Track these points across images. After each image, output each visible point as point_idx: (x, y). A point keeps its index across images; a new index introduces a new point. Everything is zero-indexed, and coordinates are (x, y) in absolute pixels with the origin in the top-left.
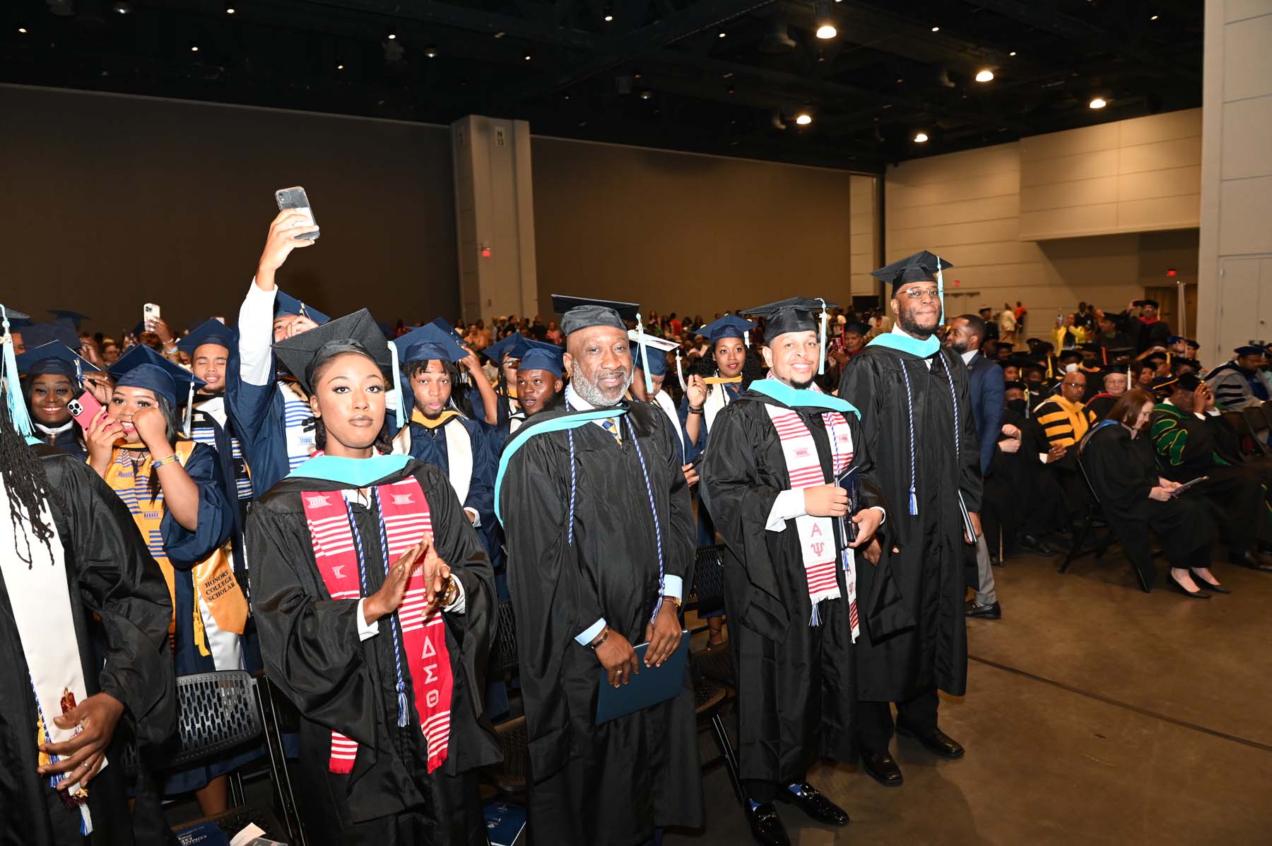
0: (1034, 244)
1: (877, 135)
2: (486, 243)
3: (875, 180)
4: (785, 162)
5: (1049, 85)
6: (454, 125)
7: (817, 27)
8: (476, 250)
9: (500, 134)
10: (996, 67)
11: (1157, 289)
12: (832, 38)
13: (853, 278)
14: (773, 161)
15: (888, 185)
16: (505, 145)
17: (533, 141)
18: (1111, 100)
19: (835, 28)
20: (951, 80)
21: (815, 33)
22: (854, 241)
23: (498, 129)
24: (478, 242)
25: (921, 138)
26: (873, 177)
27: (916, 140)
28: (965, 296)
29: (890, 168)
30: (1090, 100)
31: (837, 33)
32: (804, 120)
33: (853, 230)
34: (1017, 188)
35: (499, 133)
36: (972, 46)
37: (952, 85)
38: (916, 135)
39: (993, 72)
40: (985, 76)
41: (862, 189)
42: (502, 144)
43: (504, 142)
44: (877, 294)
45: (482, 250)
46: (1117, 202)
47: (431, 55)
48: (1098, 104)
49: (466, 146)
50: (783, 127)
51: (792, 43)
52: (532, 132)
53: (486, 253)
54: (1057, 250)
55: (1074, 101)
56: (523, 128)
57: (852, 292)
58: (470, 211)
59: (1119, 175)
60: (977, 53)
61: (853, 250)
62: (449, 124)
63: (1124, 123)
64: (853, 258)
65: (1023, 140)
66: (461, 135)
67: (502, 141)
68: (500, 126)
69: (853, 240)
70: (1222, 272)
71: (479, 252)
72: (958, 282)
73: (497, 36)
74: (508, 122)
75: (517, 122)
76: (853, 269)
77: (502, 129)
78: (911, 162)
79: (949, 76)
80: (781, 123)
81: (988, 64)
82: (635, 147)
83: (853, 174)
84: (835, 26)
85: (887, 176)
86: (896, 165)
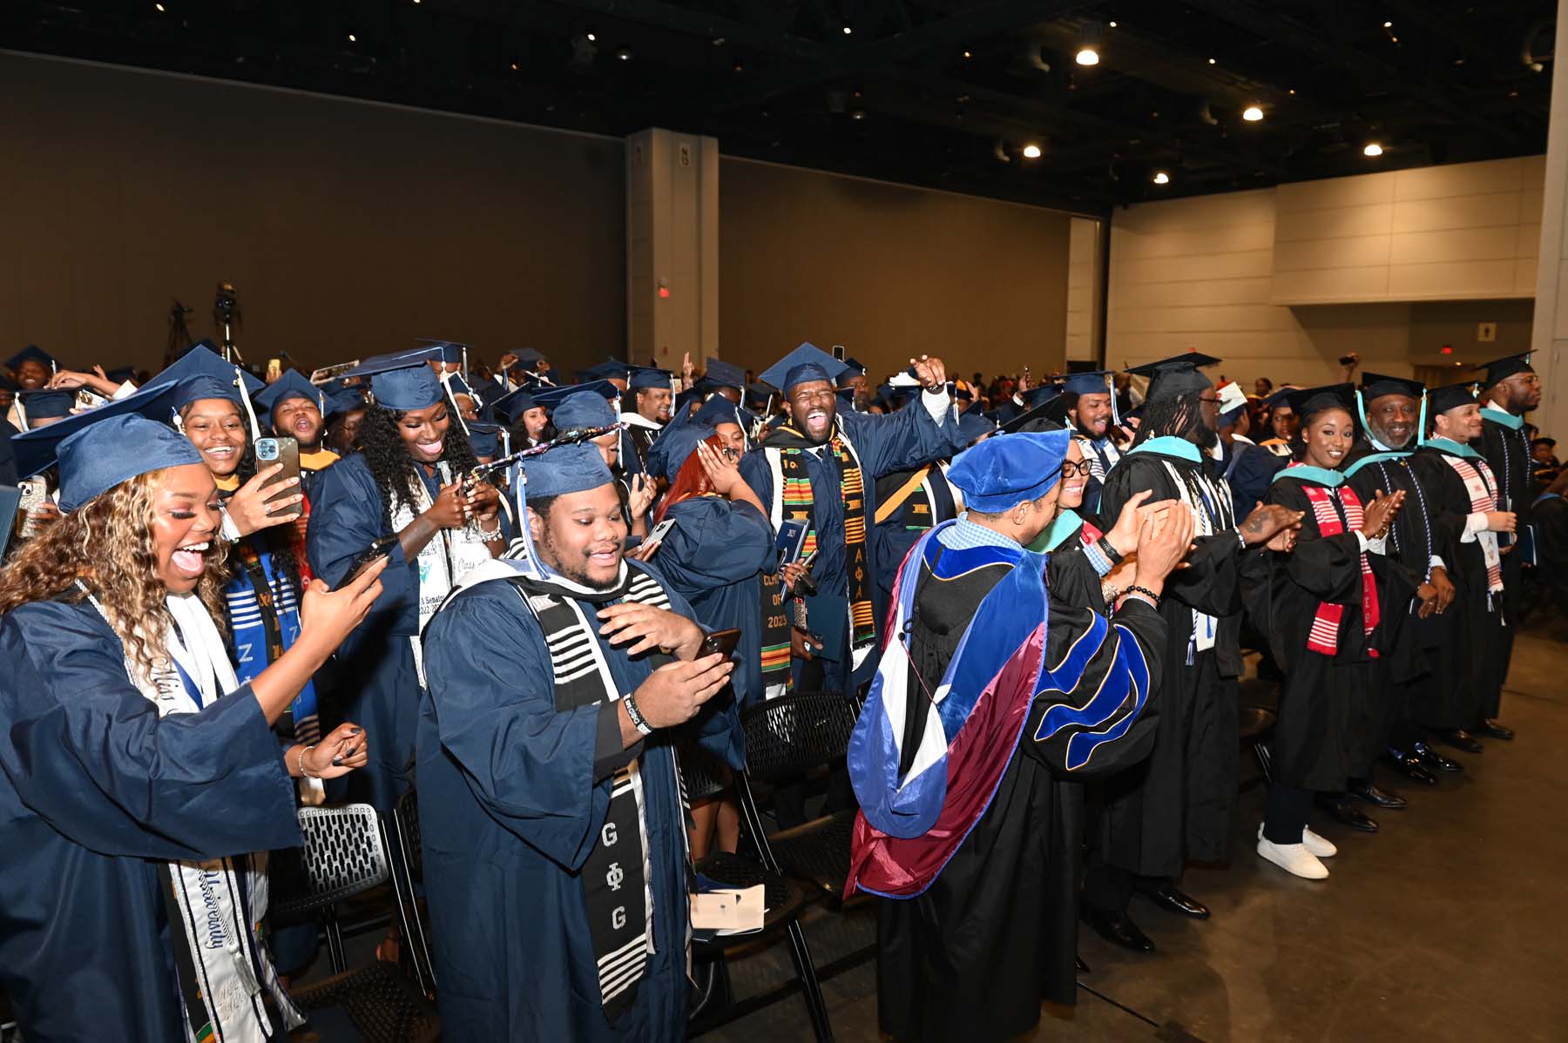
0: (1286, 309)
1: (1111, 173)
2: (664, 281)
3: (1098, 224)
4: (1002, 199)
5: (1323, 127)
6: (629, 138)
7: (1077, 51)
8: (652, 289)
9: (685, 152)
10: (1271, 106)
11: (1427, 368)
12: (1093, 66)
13: (1069, 339)
14: (988, 197)
15: (1114, 231)
16: (689, 165)
17: (721, 162)
18: (1388, 148)
19: (1098, 53)
20: (1213, 117)
21: (1075, 59)
22: (1072, 295)
23: (683, 145)
24: (655, 281)
25: (1162, 179)
26: (1098, 220)
27: (1156, 181)
29: (1118, 212)
30: (1365, 146)
31: (1100, 60)
32: (1032, 152)
33: (1072, 282)
34: (1270, 243)
35: (683, 150)
36: (1244, 79)
37: (1215, 122)
38: (1156, 175)
39: (1263, 110)
40: (1253, 114)
41: (1084, 233)
42: (687, 164)
43: (689, 161)
44: (1094, 360)
45: (659, 288)
46: (1389, 266)
47: (624, 57)
48: (1373, 150)
49: (645, 164)
50: (1007, 159)
51: (1046, 67)
52: (721, 151)
53: (664, 292)
54: (1312, 318)
55: (1344, 145)
56: (711, 145)
57: (1067, 355)
58: (647, 240)
59: (1391, 234)
60: (1245, 87)
61: (1070, 307)
62: (623, 137)
63: (1400, 173)
64: (1070, 316)
65: (1280, 187)
66: (639, 150)
67: (687, 160)
68: (686, 142)
69: (1071, 293)
70: (1556, 357)
71: (656, 291)
73: (716, 42)
74: (693, 138)
75: (704, 138)
76: (1069, 329)
77: (688, 147)
78: (1144, 205)
79: (1211, 112)
80: (1006, 154)
81: (1258, 101)
82: (831, 174)
83: (1074, 216)
84: (1099, 52)
85: (1114, 220)
86: (1126, 207)
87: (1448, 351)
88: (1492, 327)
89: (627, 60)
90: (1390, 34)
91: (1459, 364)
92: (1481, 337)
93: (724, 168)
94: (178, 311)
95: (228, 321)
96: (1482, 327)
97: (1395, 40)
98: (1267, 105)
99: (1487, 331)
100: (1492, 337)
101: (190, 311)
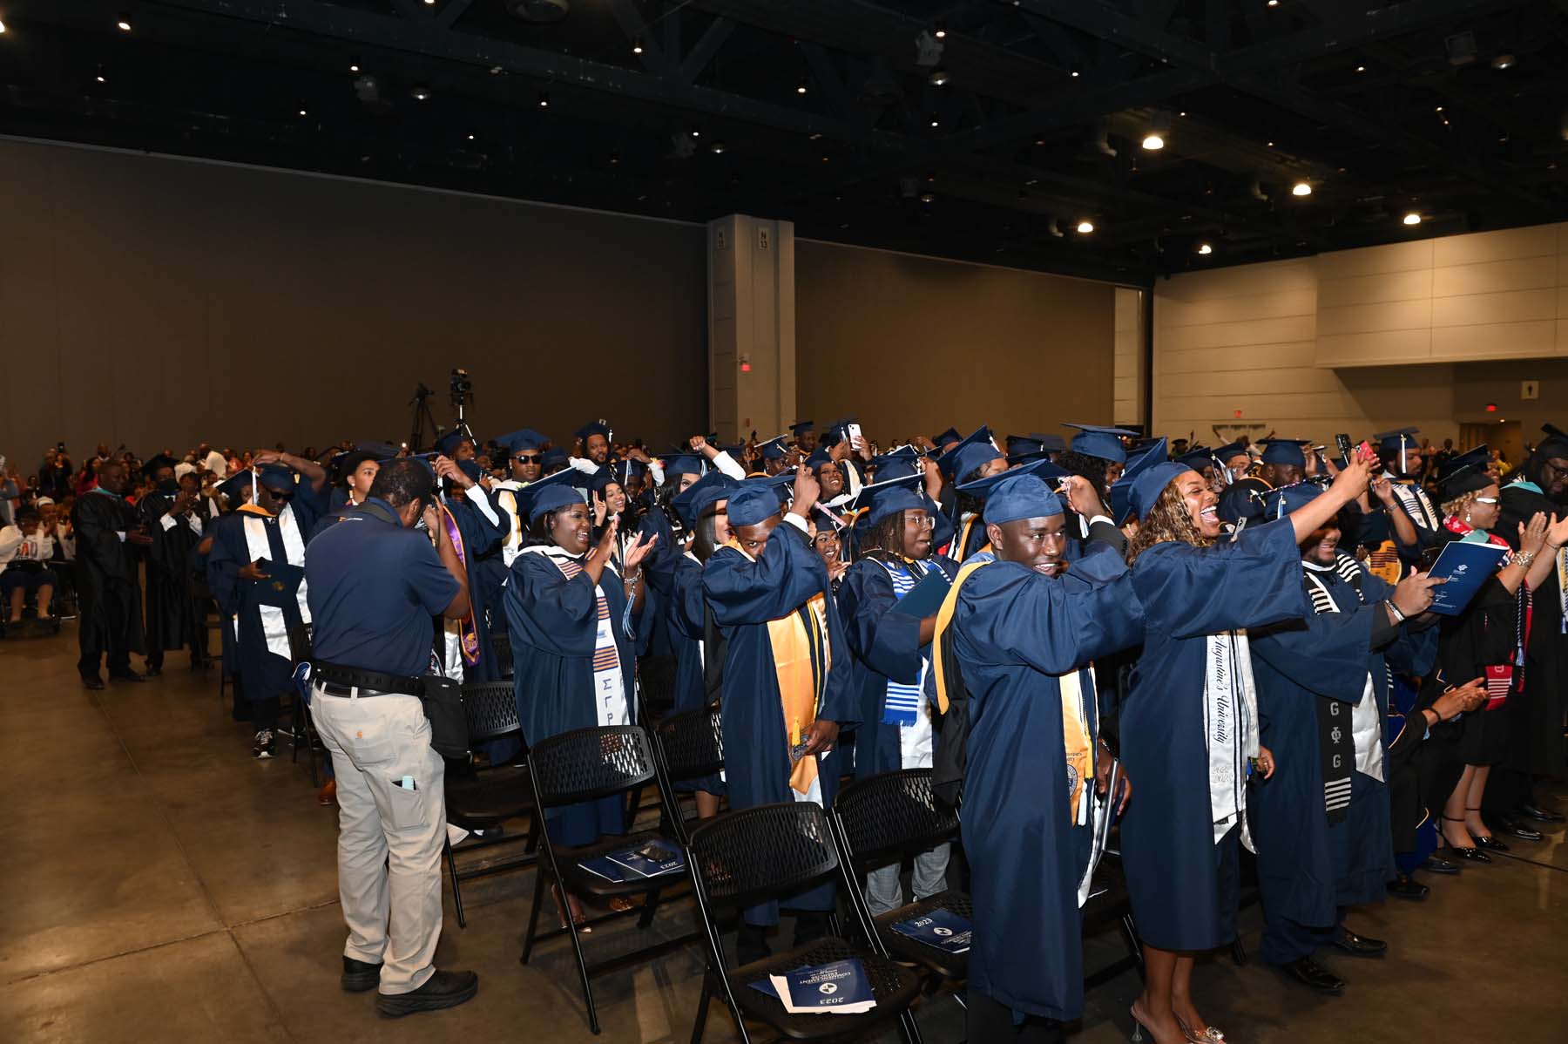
0: (1329, 371)
1: (1157, 246)
2: (747, 356)
3: (1140, 293)
4: (1051, 272)
5: (1366, 200)
6: (711, 224)
7: (1144, 137)
8: (735, 364)
9: (764, 236)
10: (1318, 181)
11: (1471, 425)
12: (1157, 150)
13: (1116, 404)
14: (1037, 270)
15: (1157, 300)
16: (768, 248)
17: (797, 244)
18: (1427, 217)
20: (1263, 193)
21: (1141, 144)
22: (1118, 361)
23: (761, 230)
24: (738, 355)
25: (1206, 250)
26: (1140, 290)
27: (1200, 252)
28: (1229, 429)
29: (1160, 282)
30: (1404, 215)
31: (1164, 145)
32: (1085, 228)
33: (1117, 351)
34: (1313, 309)
35: (762, 234)
36: (1292, 157)
37: (1265, 198)
38: (1201, 247)
39: (1312, 186)
40: (1302, 190)
41: (1127, 302)
42: (766, 247)
43: (768, 244)
44: (1141, 424)
45: (741, 364)
46: (1431, 328)
47: (718, 151)
48: (1412, 219)
49: (727, 248)
50: (1061, 235)
51: (1113, 152)
52: (796, 235)
53: (745, 368)
54: (1357, 379)
55: (1388, 215)
56: (787, 230)
57: (1116, 420)
58: (729, 320)
59: (1432, 298)
60: (1294, 165)
61: (1117, 373)
62: (704, 222)
63: (1437, 240)
64: (1117, 382)
65: (1321, 255)
66: (721, 235)
67: (766, 243)
68: (765, 226)
71: (738, 366)
72: (1239, 412)
73: (813, 138)
74: (772, 223)
75: (781, 223)
76: (1117, 396)
77: (766, 230)
78: (1186, 275)
79: (1261, 189)
80: (1060, 231)
81: (1308, 178)
82: (893, 252)
83: (1119, 286)
84: (1164, 139)
85: (1156, 289)
86: (1167, 278)
87: (1491, 408)
88: (1535, 385)
89: (720, 153)
90: (1442, 117)
91: (1502, 421)
92: (1525, 395)
93: (798, 247)
94: (423, 394)
95: (461, 402)
96: (1525, 385)
97: (1446, 122)
98: (1315, 183)
99: (1530, 389)
100: (1535, 395)
101: (433, 393)
